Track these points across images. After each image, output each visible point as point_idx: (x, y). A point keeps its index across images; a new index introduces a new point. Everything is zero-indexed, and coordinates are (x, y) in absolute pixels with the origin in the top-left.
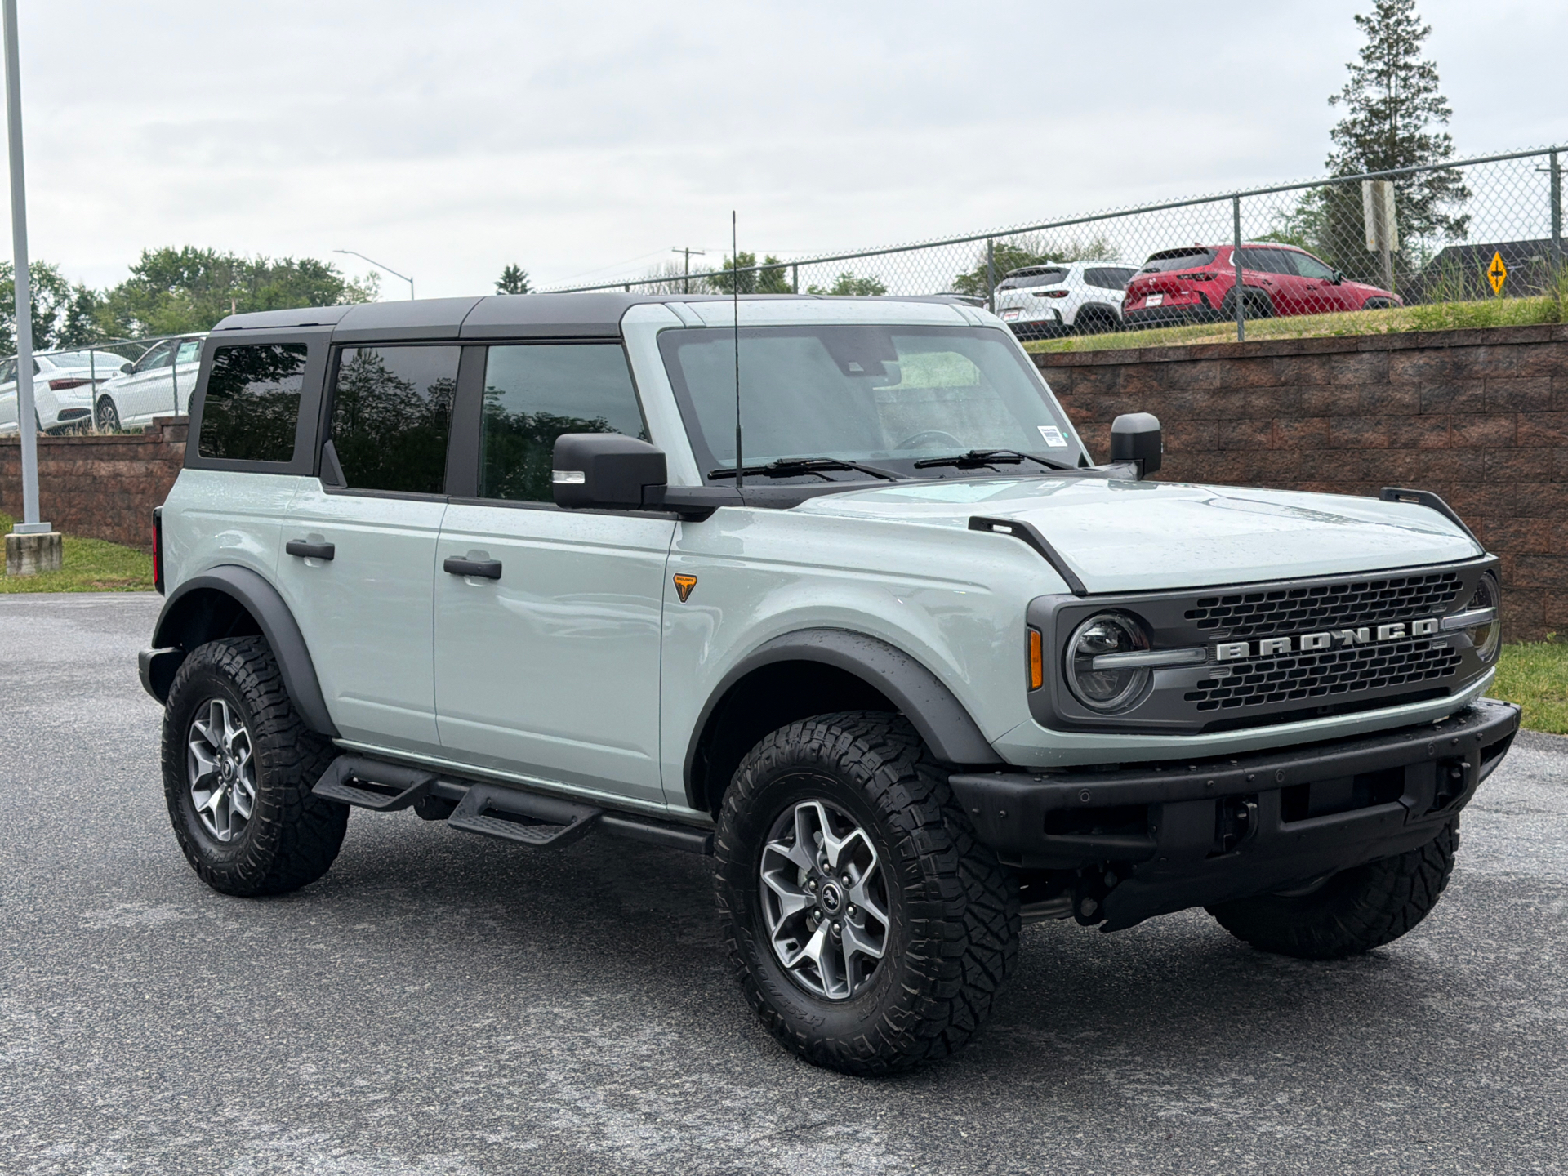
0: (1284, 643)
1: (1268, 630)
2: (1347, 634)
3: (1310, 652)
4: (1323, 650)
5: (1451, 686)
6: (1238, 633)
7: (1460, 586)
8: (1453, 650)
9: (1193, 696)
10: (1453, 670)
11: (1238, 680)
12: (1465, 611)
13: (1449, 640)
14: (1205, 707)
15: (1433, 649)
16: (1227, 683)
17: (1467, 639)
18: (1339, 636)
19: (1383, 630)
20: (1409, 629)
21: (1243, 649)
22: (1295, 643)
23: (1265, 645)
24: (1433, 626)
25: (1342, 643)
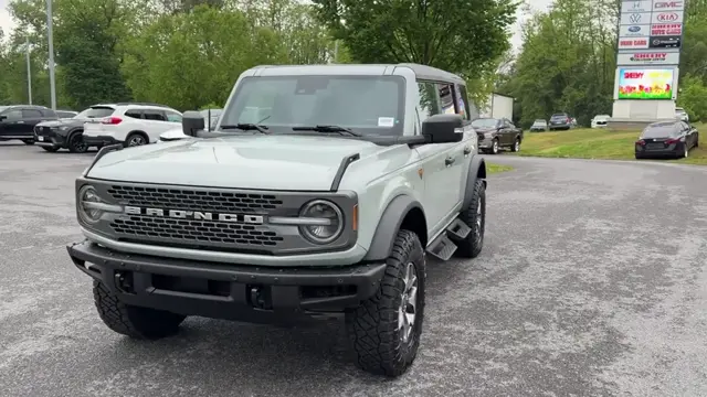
0: (160, 212)
1: (156, 205)
2: (198, 215)
3: (174, 218)
4: (182, 219)
5: (274, 251)
6: (133, 203)
7: (280, 202)
8: (274, 234)
9: (112, 225)
10: (274, 244)
11: (132, 223)
12: (297, 216)
13: (271, 229)
14: (118, 230)
15: (257, 230)
16: (127, 222)
17: (295, 231)
18: (190, 214)
19: (222, 217)
20: (240, 218)
21: (137, 210)
22: (166, 213)
23: (150, 211)
24: (260, 219)
25: (192, 218)
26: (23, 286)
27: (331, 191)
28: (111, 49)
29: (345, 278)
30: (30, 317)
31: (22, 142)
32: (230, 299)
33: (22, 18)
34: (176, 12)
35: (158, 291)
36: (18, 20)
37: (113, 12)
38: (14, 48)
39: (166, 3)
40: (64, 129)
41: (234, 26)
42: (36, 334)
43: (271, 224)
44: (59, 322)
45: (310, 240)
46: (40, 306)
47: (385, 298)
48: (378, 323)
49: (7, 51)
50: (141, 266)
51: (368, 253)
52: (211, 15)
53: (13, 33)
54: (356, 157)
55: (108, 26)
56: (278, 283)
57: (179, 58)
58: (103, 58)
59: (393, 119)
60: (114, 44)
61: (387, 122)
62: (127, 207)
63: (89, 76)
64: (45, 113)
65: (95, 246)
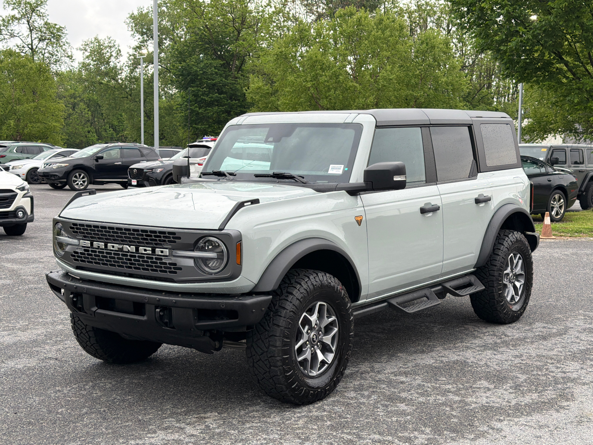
0: (102, 245)
1: (100, 239)
2: (126, 248)
3: (111, 250)
4: (115, 251)
5: (175, 279)
6: (85, 238)
7: (179, 238)
8: (175, 264)
9: (72, 255)
10: (176, 273)
11: (84, 254)
12: (193, 251)
13: (173, 260)
14: (76, 260)
15: (164, 261)
16: (81, 253)
17: (191, 263)
18: (121, 247)
19: (141, 249)
20: (153, 251)
21: (88, 243)
22: (106, 246)
23: (95, 244)
24: (166, 252)
25: (121, 250)
26: (41, 320)
27: (220, 229)
28: (239, 69)
29: (226, 303)
30: (35, 343)
31: (119, 186)
32: (145, 318)
33: (142, 34)
34: (320, 16)
35: (100, 311)
36: (138, 36)
37: (243, 22)
38: (132, 71)
39: (309, 7)
40: (159, 171)
41: (388, 33)
42: (31, 355)
43: (174, 256)
44: (54, 348)
45: (204, 271)
46: (45, 336)
47: (275, 327)
48: (268, 348)
49: (124, 75)
50: (87, 288)
51: (256, 285)
52: (359, 20)
53: (132, 52)
54: (255, 202)
55: (237, 40)
56: (176, 305)
57: (315, 78)
58: (230, 80)
59: (343, 166)
60: (243, 62)
61: (336, 170)
62: (81, 241)
63: (210, 104)
64: (145, 152)
65: (67, 275)
